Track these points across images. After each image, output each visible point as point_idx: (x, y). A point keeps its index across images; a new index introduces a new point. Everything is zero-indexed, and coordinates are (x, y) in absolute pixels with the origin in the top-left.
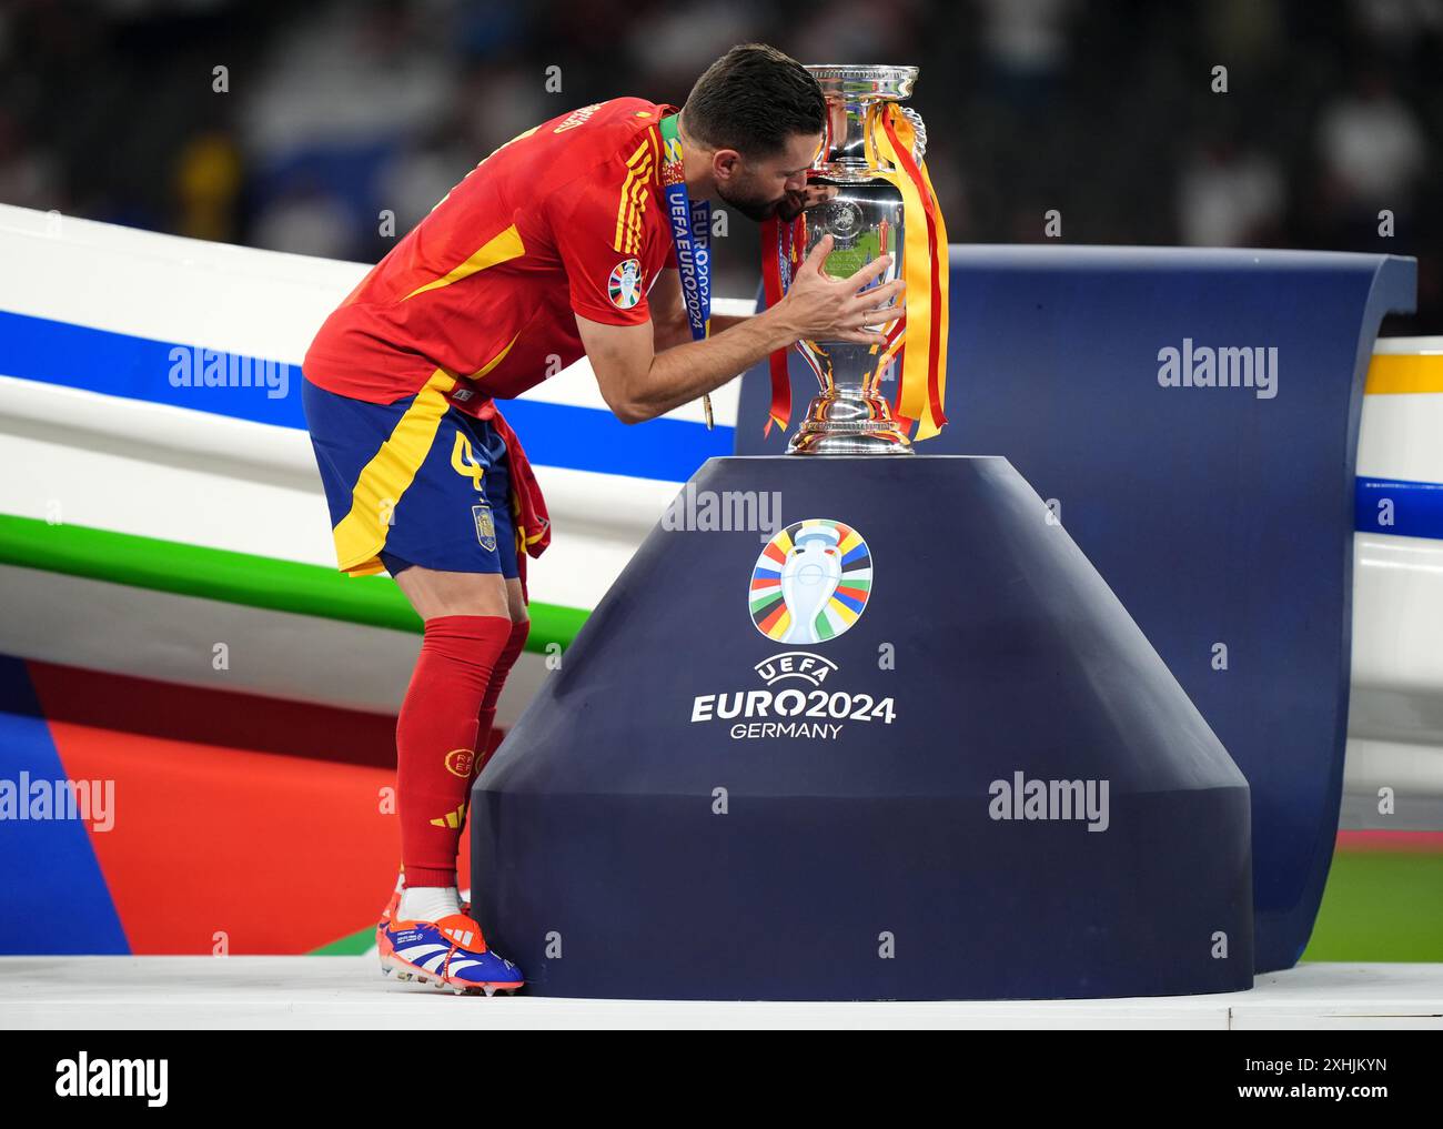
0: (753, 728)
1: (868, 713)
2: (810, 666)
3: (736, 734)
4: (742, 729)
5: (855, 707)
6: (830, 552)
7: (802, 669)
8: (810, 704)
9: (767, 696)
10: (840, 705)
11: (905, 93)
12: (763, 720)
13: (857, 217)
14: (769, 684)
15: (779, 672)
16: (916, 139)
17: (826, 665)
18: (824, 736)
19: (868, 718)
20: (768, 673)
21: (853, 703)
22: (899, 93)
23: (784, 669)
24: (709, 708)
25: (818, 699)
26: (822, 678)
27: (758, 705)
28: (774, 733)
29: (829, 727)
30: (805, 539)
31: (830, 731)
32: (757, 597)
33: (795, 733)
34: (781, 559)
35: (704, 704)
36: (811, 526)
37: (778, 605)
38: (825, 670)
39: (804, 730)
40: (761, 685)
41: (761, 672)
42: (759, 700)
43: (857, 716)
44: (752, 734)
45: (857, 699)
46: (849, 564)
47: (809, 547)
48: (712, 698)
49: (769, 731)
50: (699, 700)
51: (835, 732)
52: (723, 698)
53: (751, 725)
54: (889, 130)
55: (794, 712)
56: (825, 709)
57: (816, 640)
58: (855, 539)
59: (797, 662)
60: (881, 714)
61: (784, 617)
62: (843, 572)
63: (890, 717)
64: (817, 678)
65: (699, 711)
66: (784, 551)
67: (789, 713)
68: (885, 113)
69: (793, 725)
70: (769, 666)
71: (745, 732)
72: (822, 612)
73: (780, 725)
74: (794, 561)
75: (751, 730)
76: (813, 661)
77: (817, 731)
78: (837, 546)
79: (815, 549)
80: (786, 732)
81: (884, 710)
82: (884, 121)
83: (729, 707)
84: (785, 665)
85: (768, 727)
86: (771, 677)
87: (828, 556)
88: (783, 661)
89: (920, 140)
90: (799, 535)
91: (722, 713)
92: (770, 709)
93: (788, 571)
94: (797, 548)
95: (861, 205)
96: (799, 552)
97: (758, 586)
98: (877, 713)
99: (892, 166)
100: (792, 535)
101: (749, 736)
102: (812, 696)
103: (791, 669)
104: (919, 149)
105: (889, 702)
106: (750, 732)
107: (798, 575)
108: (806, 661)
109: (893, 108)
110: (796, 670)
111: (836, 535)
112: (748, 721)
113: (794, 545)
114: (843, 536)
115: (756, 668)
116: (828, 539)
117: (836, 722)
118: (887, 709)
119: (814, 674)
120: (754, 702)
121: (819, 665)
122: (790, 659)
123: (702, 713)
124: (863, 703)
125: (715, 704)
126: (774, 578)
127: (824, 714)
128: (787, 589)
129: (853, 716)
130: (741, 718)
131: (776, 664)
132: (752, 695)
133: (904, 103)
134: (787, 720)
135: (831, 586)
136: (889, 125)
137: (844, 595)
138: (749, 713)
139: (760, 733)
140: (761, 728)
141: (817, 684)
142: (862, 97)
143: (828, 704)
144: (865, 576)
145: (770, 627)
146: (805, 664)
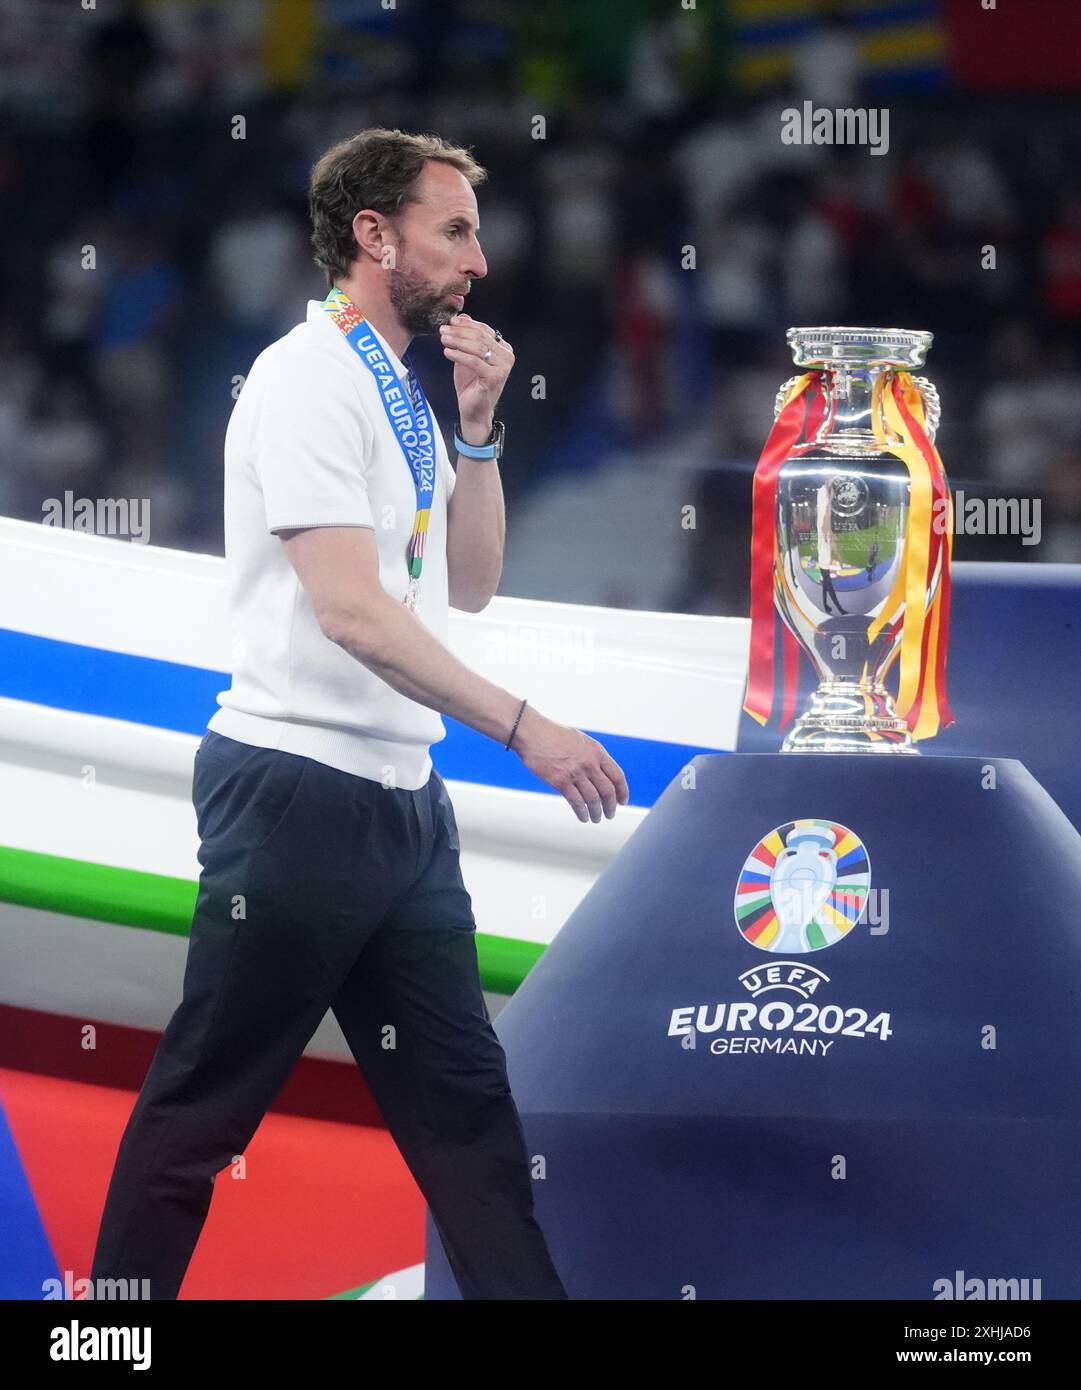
0: (736, 1042)
1: (862, 1029)
2: (799, 977)
3: (716, 1048)
4: (723, 1043)
5: (848, 1022)
6: (825, 855)
7: (790, 980)
8: (798, 1018)
9: (751, 1008)
10: (831, 1020)
11: (916, 359)
12: (747, 1034)
13: (862, 494)
14: (754, 995)
15: (765, 983)
16: (929, 412)
17: (816, 976)
18: (813, 1052)
19: (861, 1034)
20: (753, 983)
21: (845, 1019)
22: (911, 361)
23: (770, 980)
24: (688, 1020)
25: (808, 1012)
26: (812, 991)
27: (742, 1018)
28: (759, 1048)
29: (818, 1043)
30: (797, 841)
31: (819, 1048)
32: (744, 902)
33: (781, 1049)
34: (771, 861)
35: (682, 1017)
36: (804, 827)
37: (766, 911)
38: (815, 982)
39: (791, 1046)
40: (746, 996)
41: (745, 983)
42: (743, 1013)
43: (849, 1031)
44: (734, 1049)
45: (850, 1013)
47: (801, 848)
48: (691, 1010)
49: (753, 1047)
50: (676, 1013)
51: (825, 1048)
52: (704, 1010)
53: (733, 1040)
54: (899, 400)
55: (780, 1026)
56: (815, 1023)
57: (806, 949)
58: (852, 841)
59: (785, 972)
60: (876, 1030)
61: (773, 925)
62: (838, 876)
63: (885, 1033)
64: (806, 990)
65: (678, 1023)
66: (774, 852)
67: (775, 1027)
68: (895, 382)
69: (779, 1041)
70: (755, 977)
71: (726, 1047)
72: (814, 919)
73: (765, 1040)
74: (784, 865)
75: (732, 1045)
76: (803, 972)
77: (812, 1047)
78: (833, 848)
79: (808, 852)
80: (771, 1047)
81: (879, 1026)
82: (894, 391)
83: (710, 1020)
84: (773, 976)
85: (752, 1042)
86: (756, 989)
87: (822, 858)
88: (769, 971)
89: (934, 412)
90: (792, 835)
91: (702, 1027)
92: (755, 1022)
93: (778, 874)
94: (789, 849)
95: (866, 479)
96: (791, 854)
97: (746, 890)
98: (871, 1028)
99: (901, 439)
100: (783, 835)
101: (731, 1052)
102: (800, 1009)
103: (779, 980)
104: (932, 422)
105: (885, 1017)
106: (731, 1047)
107: (789, 879)
108: (795, 971)
109: (903, 377)
110: (784, 980)
111: (831, 836)
112: (729, 1035)
113: (786, 846)
114: (840, 837)
115: (740, 978)
116: (823, 841)
117: (826, 1038)
118: (882, 1025)
119: (804, 985)
120: (737, 1015)
121: (809, 976)
122: (778, 969)
123: (680, 1027)
124: (856, 1017)
125: (694, 1017)
126: (762, 882)
127: (813, 1029)
128: (776, 894)
129: (845, 1032)
130: (722, 1032)
131: (763, 975)
132: (735, 1007)
133: (917, 372)
134: (772, 1035)
135: (825, 892)
136: (899, 396)
137: (838, 901)
138: (731, 1027)
139: (742, 1049)
140: (744, 1043)
141: (806, 996)
142: (870, 362)
143: (817, 1018)
144: (863, 879)
145: (756, 935)
146: (794, 975)
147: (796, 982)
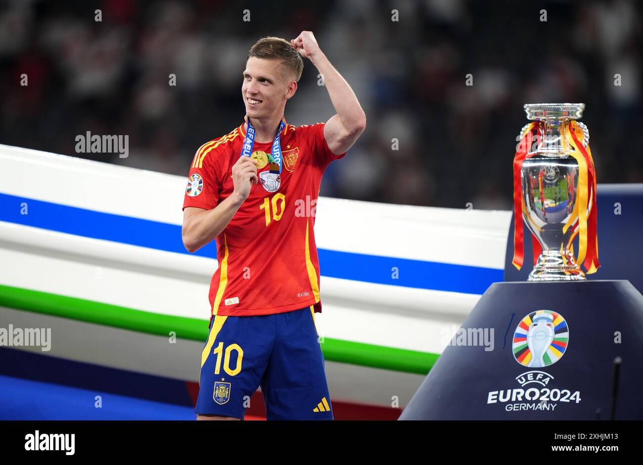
0: (516, 406)
1: (568, 398)
2: (541, 377)
3: (508, 408)
4: (510, 406)
5: (562, 396)
6: (549, 325)
7: (537, 379)
8: (542, 395)
9: (522, 391)
10: (555, 395)
11: (578, 115)
12: (520, 402)
13: (557, 173)
14: (523, 386)
15: (527, 380)
16: (585, 137)
17: (548, 377)
18: (548, 409)
19: (568, 401)
20: (522, 380)
21: (561, 394)
22: (576, 116)
23: (529, 379)
24: (496, 397)
25: (545, 392)
26: (547, 383)
27: (518, 395)
28: (526, 408)
29: (550, 405)
30: (538, 319)
31: (551, 407)
32: (516, 346)
33: (535, 408)
34: (527, 328)
35: (493, 395)
36: (540, 313)
37: (526, 350)
38: (548, 379)
39: (539, 407)
40: (519, 386)
41: (519, 381)
42: (518, 393)
43: (563, 400)
45: (563, 392)
46: (558, 330)
47: (539, 323)
48: (496, 392)
49: (523, 407)
50: (491, 394)
51: (553, 407)
52: (502, 392)
53: (515, 405)
54: (572, 133)
55: (534, 398)
56: (548, 397)
57: (543, 366)
58: (560, 319)
59: (535, 375)
60: (574, 399)
61: (529, 355)
62: (556, 333)
63: (578, 400)
64: (544, 383)
65: (491, 399)
66: (528, 325)
67: (532, 399)
68: (570, 125)
69: (534, 404)
70: (523, 378)
71: (512, 408)
72: (546, 352)
73: (528, 404)
74: (532, 330)
75: (515, 407)
76: (542, 375)
77: (548, 407)
78: (552, 322)
79: (542, 324)
80: (531, 408)
81: (575, 397)
82: (570, 129)
83: (505, 397)
84: (530, 377)
85: (522, 406)
86: (523, 383)
87: (548, 327)
88: (529, 375)
90: (535, 317)
91: (501, 399)
92: (523, 397)
93: (530, 334)
94: (534, 323)
95: (559, 167)
96: (535, 325)
97: (517, 341)
98: (572, 398)
99: (573, 149)
100: (531, 317)
101: (514, 410)
102: (542, 391)
103: (533, 379)
104: (586, 141)
105: (577, 393)
106: (514, 408)
107: (534, 336)
108: (539, 375)
109: (573, 123)
110: (535, 379)
111: (551, 317)
112: (513, 403)
113: (533, 322)
114: (555, 317)
115: (516, 379)
116: (548, 319)
117: (554, 403)
118: (577, 397)
119: (543, 381)
120: (516, 394)
121: (545, 377)
122: (532, 374)
123: (492, 399)
124: (565, 394)
125: (498, 395)
126: (523, 337)
127: (548, 399)
128: (530, 342)
129: (561, 400)
130: (510, 401)
131: (526, 377)
132: (515, 391)
133: (579, 120)
134: (531, 402)
135: (550, 341)
136: (572, 131)
137: (556, 344)
138: (514, 399)
139: (519, 408)
140: (519, 406)
141: (544, 385)
142: (559, 118)
143: (549, 395)
144: (566, 335)
145: (522, 360)
146: (539, 376)
147: (540, 380)
